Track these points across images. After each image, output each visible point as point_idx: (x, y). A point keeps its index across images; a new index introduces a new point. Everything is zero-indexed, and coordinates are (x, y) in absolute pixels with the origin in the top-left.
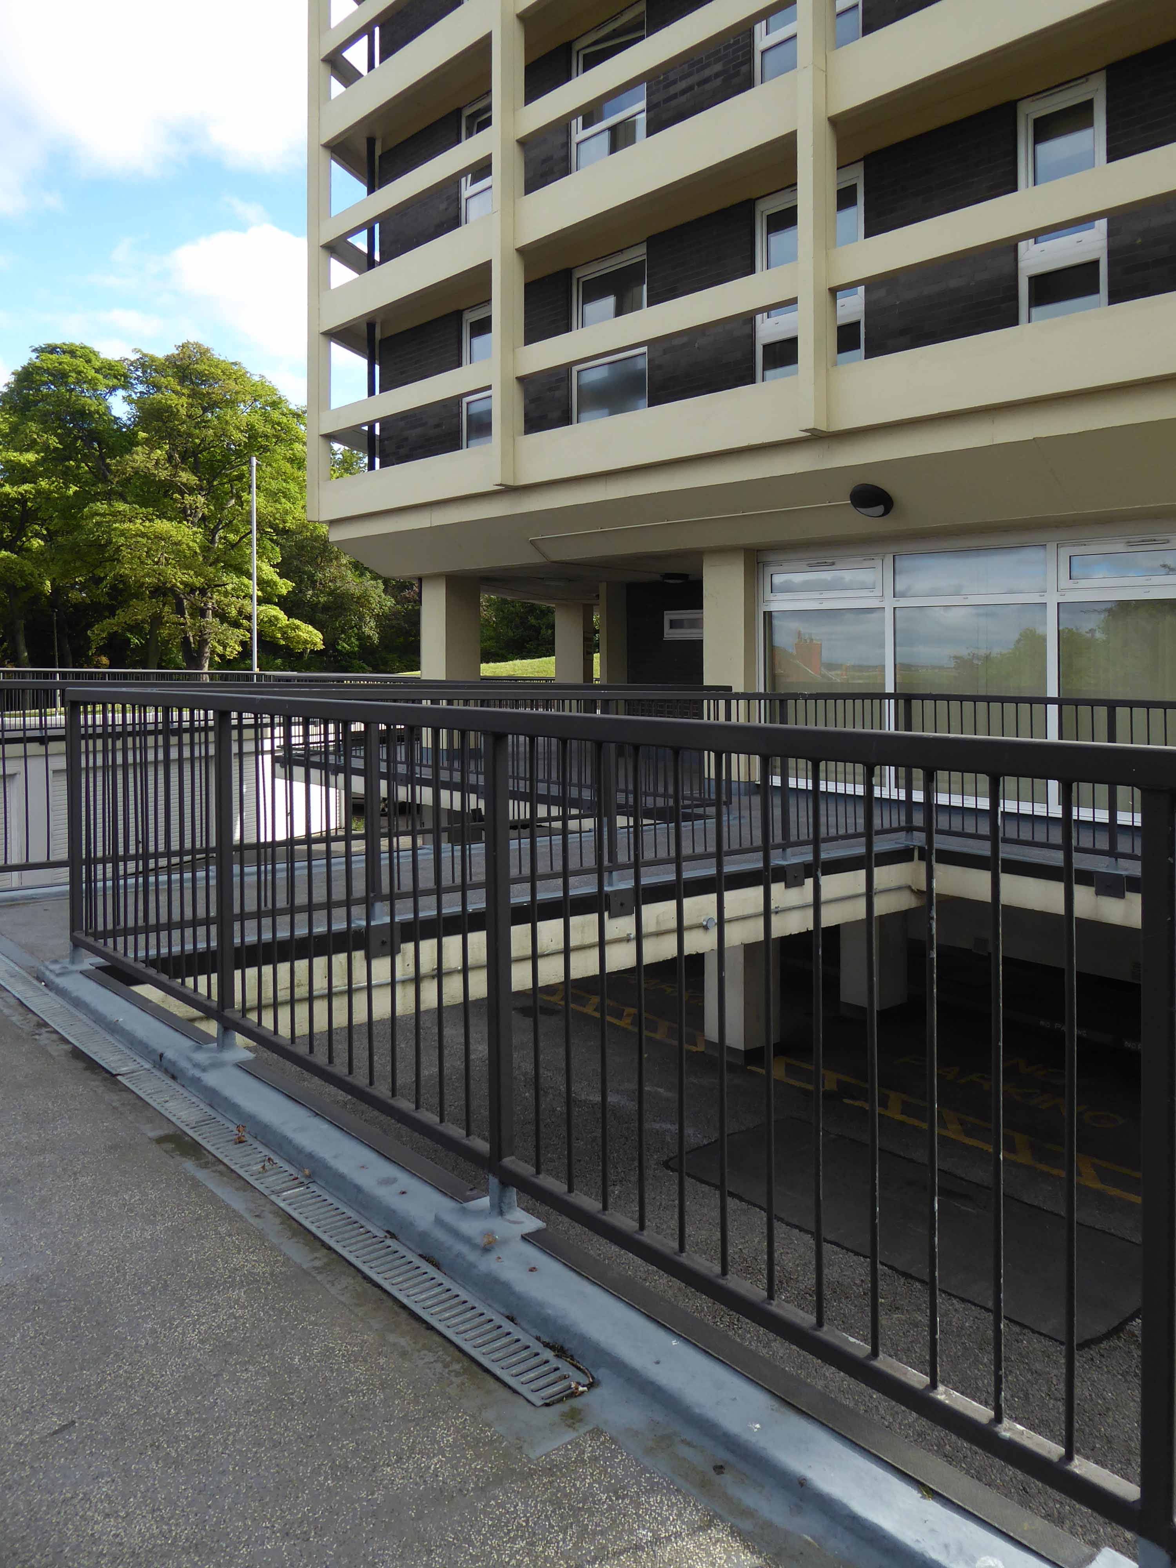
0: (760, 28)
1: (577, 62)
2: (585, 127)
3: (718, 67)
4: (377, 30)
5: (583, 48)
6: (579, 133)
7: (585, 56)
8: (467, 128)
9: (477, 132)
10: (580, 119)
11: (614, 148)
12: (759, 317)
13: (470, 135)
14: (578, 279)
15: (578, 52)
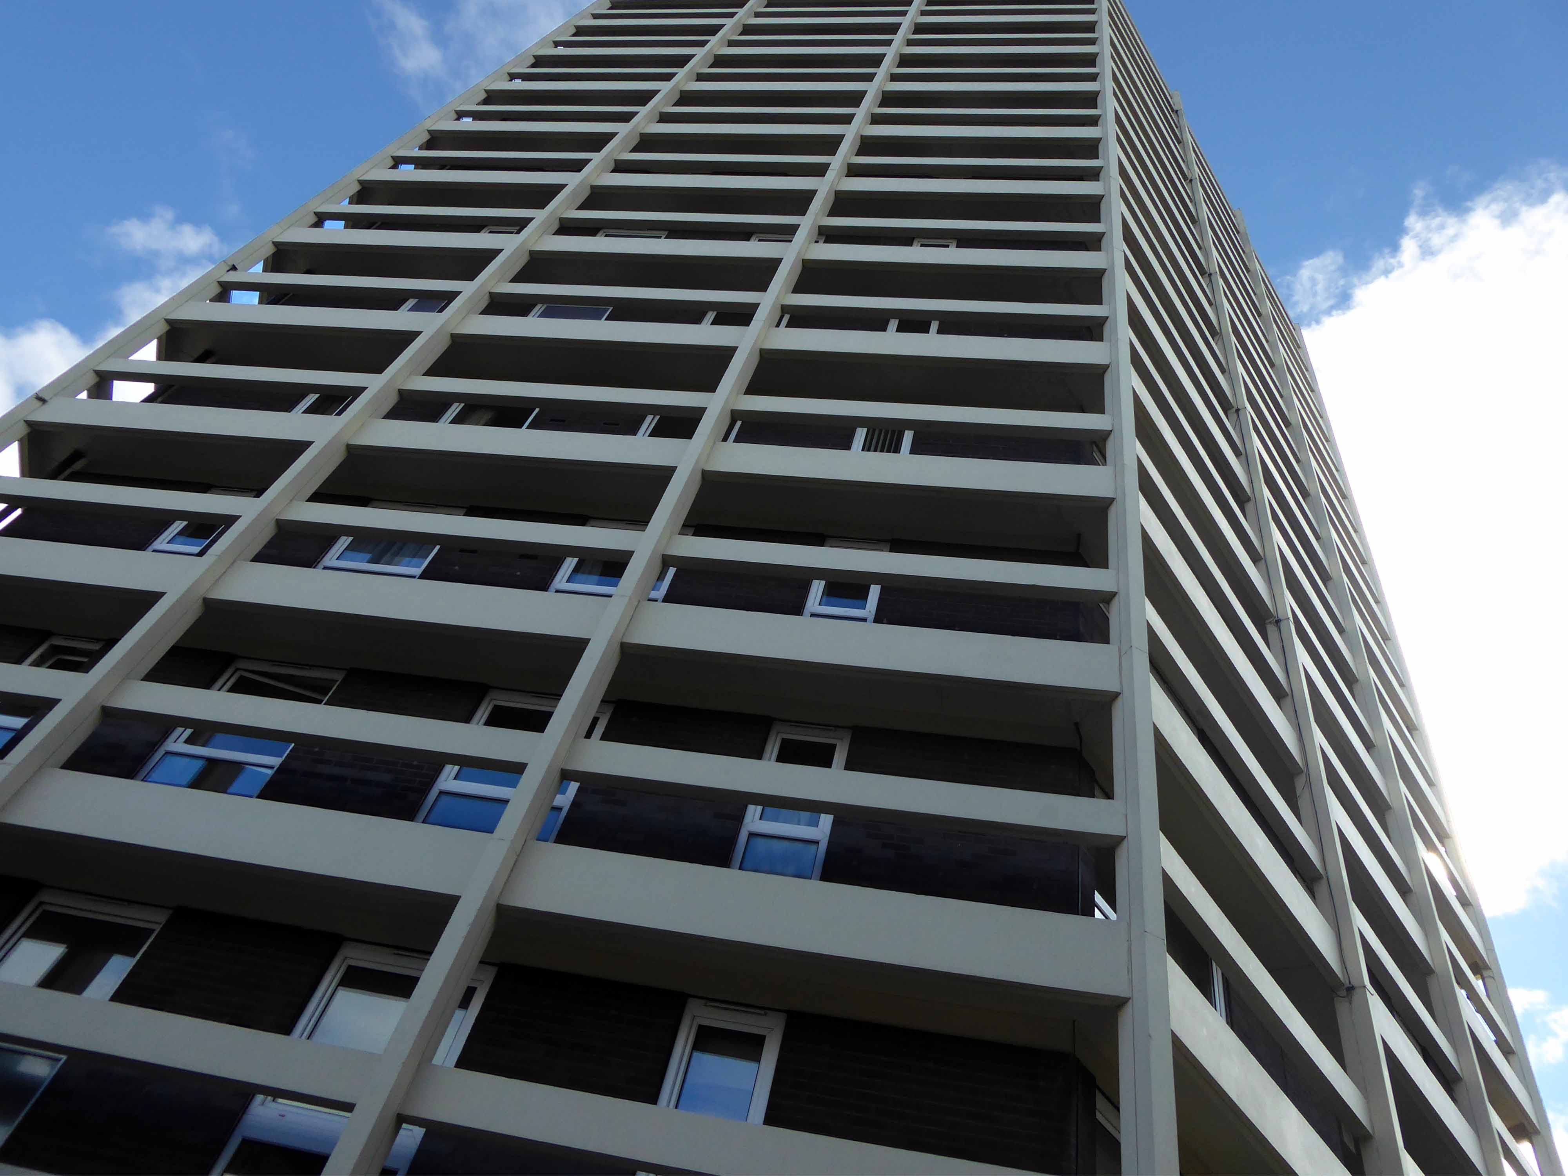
0: (450, 770)
1: (229, 677)
2: (189, 741)
3: (386, 778)
4: (19, 512)
5: (245, 670)
6: (177, 743)
7: (241, 677)
8: (41, 656)
9: (50, 667)
10: (189, 731)
11: (198, 783)
12: (259, 1098)
13: (37, 664)
14: (41, 903)
15: (237, 670)
